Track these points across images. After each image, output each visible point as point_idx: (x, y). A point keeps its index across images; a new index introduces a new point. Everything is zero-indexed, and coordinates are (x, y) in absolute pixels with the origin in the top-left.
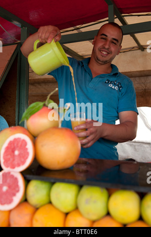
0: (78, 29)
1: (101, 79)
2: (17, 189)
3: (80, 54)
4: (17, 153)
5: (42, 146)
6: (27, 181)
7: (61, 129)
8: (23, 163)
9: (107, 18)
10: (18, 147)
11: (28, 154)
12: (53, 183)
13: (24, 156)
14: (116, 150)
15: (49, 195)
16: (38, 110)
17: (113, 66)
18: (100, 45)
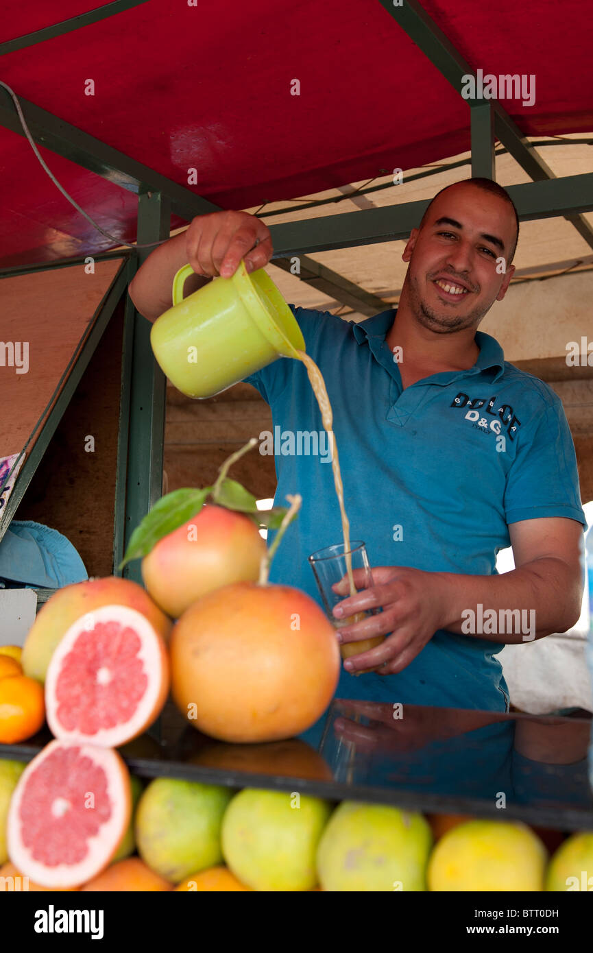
0: (358, 193)
1: (434, 392)
2: (103, 811)
3: (369, 287)
4: (104, 676)
5: (196, 653)
6: (140, 783)
7: (266, 590)
8: (127, 714)
9: (467, 155)
10: (108, 654)
11: (144, 680)
12: (233, 792)
13: (130, 688)
14: (498, 669)
15: (217, 836)
16: (185, 518)
17: (481, 341)
18: (433, 258)
